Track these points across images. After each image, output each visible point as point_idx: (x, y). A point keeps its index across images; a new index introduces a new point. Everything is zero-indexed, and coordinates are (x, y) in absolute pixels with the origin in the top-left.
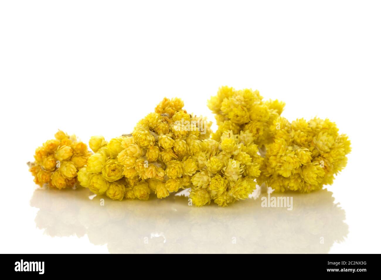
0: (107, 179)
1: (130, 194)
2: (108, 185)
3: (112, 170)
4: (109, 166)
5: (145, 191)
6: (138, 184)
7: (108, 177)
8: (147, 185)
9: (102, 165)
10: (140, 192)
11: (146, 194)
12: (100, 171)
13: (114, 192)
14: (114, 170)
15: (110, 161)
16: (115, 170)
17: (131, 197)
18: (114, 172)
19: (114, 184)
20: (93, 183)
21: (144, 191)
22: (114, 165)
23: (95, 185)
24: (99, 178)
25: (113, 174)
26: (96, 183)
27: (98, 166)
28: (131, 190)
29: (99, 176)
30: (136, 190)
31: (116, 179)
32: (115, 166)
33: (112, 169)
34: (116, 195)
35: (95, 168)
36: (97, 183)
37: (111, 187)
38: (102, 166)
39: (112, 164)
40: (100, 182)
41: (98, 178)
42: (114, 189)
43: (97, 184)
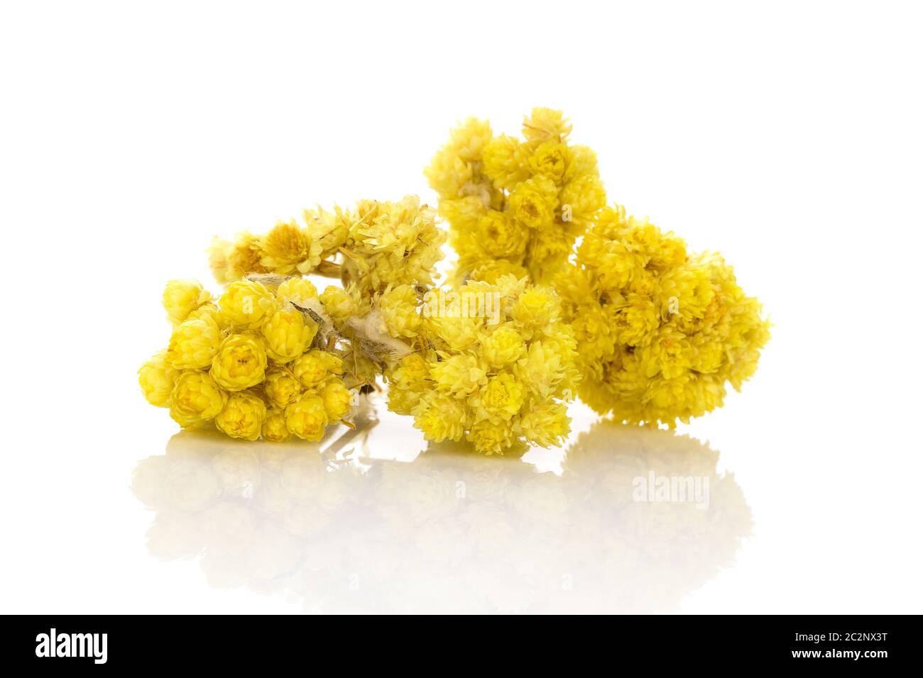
0: (225, 384)
1: (277, 425)
2: (225, 400)
3: (239, 361)
4: (233, 351)
5: (316, 416)
6: (298, 399)
7: (230, 379)
8: (322, 402)
9: (212, 348)
10: (305, 419)
11: (319, 424)
12: (204, 364)
13: (239, 419)
14: (243, 361)
15: (231, 338)
16: (246, 362)
17: (277, 434)
18: (246, 365)
19: (240, 397)
20: (189, 392)
21: (316, 418)
22: (245, 348)
23: (192, 398)
24: (204, 382)
25: (243, 369)
26: (196, 393)
27: (200, 351)
28: (278, 415)
29: (203, 376)
30: (294, 413)
31: (248, 384)
32: (250, 350)
33: (241, 356)
34: (244, 424)
35: (194, 356)
36: (198, 393)
37: (232, 405)
38: (213, 351)
39: (239, 345)
40: (206, 390)
41: (201, 382)
42: (240, 410)
43: (198, 396)
